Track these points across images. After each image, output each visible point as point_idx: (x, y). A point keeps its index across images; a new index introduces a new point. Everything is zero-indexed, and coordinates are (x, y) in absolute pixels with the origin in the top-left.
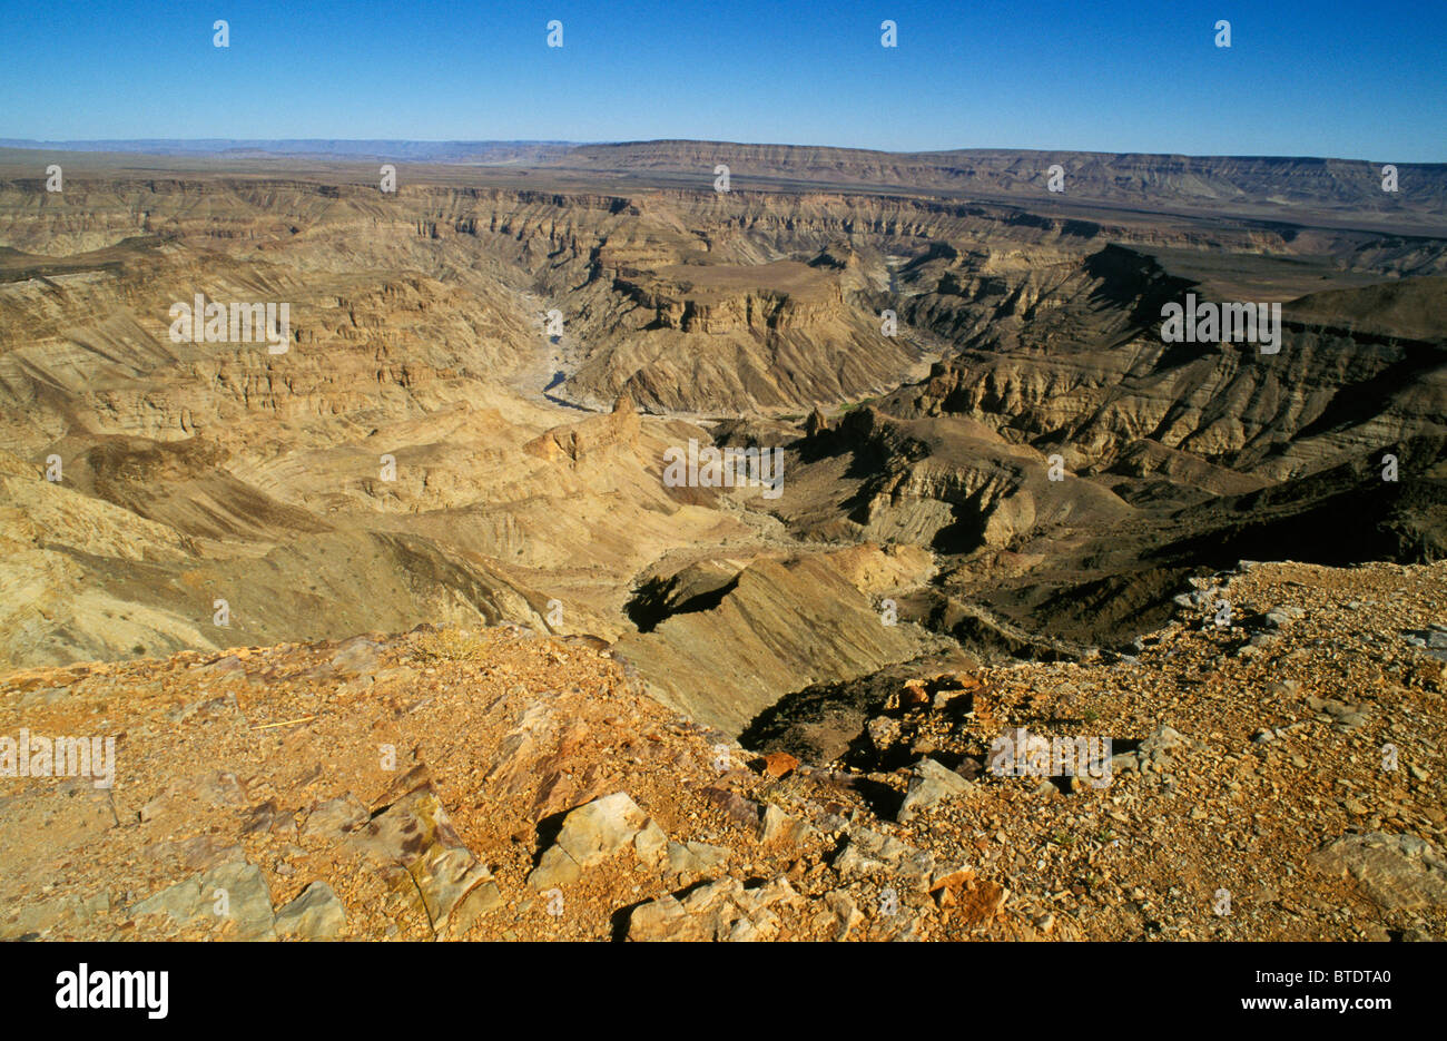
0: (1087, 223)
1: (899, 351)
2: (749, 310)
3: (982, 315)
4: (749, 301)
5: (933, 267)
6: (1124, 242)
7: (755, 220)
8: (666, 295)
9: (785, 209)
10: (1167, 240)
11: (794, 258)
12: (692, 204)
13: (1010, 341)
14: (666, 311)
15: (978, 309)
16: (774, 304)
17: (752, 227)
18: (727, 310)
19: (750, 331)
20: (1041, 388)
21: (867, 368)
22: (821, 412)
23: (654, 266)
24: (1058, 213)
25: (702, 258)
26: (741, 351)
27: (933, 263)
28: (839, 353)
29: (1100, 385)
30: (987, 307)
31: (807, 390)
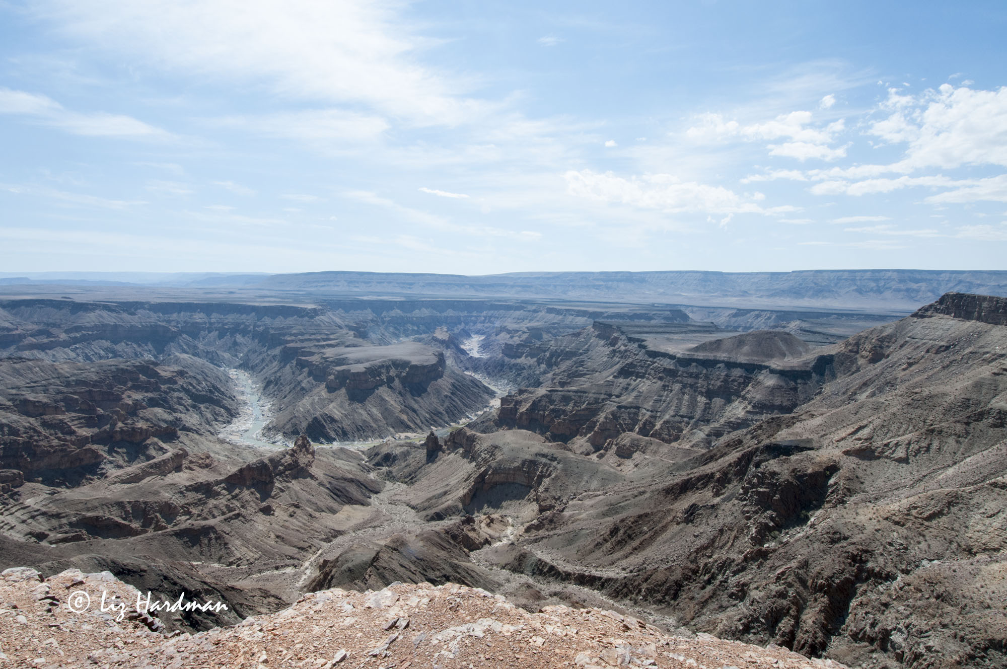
2: (387, 374)
8: (332, 367)
11: (415, 340)
14: (332, 378)
15: (526, 363)
19: (388, 387)
21: (463, 403)
22: (435, 433)
26: (382, 399)
31: (427, 420)
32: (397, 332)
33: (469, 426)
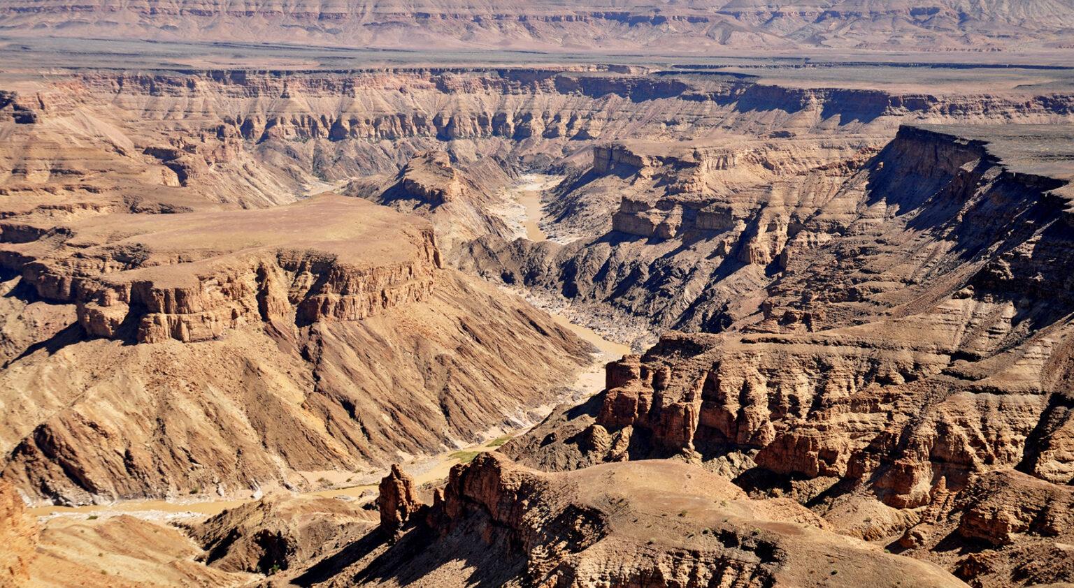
0: (866, 93)
1: (550, 346)
2: (262, 295)
3: (693, 270)
4: (261, 274)
5: (603, 190)
6: (935, 121)
7: (271, 123)
8: (96, 273)
9: (327, 104)
10: (1010, 110)
11: (349, 191)
12: (147, 98)
13: (743, 312)
14: (92, 305)
15: (687, 259)
16: (309, 280)
17: (265, 137)
18: (219, 295)
19: (267, 331)
20: (805, 393)
21: (495, 382)
22: (405, 472)
23: (67, 220)
24: (814, 79)
25: (168, 200)
26: (251, 369)
27: (599, 183)
28: (441, 359)
29: (909, 378)
30: (702, 257)
31: (384, 432)
32: (295, 167)
33: (508, 448)
